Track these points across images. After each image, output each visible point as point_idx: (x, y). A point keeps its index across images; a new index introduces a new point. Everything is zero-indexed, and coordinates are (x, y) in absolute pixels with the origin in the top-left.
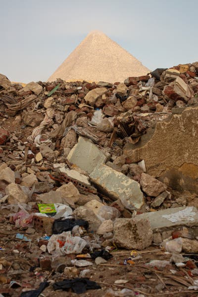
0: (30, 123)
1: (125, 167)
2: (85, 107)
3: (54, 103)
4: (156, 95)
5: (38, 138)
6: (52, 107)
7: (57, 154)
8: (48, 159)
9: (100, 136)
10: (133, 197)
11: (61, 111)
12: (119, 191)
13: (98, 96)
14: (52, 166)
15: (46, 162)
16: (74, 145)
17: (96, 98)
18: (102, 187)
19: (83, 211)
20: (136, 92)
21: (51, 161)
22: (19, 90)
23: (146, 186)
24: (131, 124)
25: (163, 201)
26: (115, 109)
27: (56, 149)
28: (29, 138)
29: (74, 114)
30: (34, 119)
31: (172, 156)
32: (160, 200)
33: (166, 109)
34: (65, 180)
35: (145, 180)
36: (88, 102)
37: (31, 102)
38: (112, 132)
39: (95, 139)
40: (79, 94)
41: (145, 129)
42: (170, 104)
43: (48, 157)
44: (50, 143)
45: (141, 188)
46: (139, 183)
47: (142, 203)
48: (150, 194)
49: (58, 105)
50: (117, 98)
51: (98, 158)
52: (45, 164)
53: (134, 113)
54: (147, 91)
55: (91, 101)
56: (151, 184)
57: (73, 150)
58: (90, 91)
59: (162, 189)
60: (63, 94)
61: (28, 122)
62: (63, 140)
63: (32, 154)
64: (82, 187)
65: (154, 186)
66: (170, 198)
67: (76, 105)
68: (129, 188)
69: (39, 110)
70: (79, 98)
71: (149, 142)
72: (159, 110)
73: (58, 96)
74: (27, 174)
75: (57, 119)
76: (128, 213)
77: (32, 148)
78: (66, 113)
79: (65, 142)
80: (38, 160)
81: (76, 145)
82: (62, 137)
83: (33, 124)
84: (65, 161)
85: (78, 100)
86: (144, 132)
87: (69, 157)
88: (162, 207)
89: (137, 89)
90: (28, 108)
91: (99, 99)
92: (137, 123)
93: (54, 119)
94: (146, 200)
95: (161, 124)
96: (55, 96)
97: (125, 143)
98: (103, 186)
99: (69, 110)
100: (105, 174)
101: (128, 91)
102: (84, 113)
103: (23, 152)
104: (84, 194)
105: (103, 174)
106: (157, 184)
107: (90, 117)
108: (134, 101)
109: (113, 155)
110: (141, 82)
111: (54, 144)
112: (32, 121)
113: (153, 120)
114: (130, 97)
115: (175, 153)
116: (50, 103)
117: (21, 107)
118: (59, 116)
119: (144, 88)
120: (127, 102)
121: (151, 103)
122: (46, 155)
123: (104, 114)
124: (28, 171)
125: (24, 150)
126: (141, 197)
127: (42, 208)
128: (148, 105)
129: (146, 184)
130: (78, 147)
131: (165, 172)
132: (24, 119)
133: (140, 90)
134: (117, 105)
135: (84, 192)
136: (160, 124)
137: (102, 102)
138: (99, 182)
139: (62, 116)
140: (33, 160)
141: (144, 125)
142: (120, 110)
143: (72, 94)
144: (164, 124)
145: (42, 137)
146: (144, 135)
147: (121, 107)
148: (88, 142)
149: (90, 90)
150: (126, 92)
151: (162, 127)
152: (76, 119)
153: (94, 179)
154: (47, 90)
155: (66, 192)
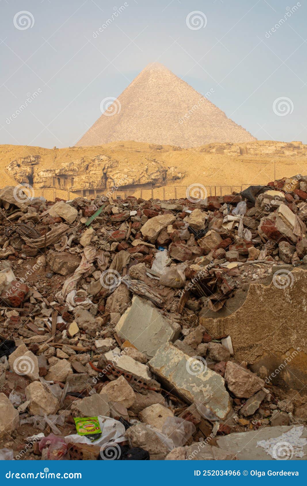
0: (60, 269)
1: (202, 347)
2: (141, 245)
3: (96, 238)
4: (249, 228)
5: (71, 296)
6: (93, 243)
7: (100, 323)
8: (87, 331)
9: (165, 294)
10: (215, 400)
11: (105, 251)
12: (194, 389)
13: (162, 227)
14: (94, 344)
15: (84, 337)
16: (126, 309)
17: (158, 230)
18: (169, 382)
19: (141, 434)
20: (218, 223)
21: (92, 336)
22: (42, 212)
23: (234, 383)
24: (212, 282)
25: (258, 406)
26: (187, 251)
27: (98, 313)
28: (59, 295)
29: (125, 256)
30: (65, 263)
31: (272, 335)
32: (253, 404)
33: (263, 254)
34: (114, 372)
35: (232, 374)
36: (147, 237)
37: (60, 235)
38: (182, 288)
39: (158, 300)
40: (133, 222)
41: (232, 291)
42: (269, 245)
43: (87, 328)
44: (90, 304)
45: (226, 385)
46: (223, 376)
47: (228, 409)
48: (239, 395)
49: (101, 242)
50: (191, 233)
51: (162, 332)
52: (83, 340)
53: (216, 261)
54: (236, 222)
55: (151, 235)
56: (240, 380)
57: (124, 316)
58: (149, 220)
59: (257, 388)
60: (108, 222)
61: (56, 268)
62: (109, 300)
63: (63, 324)
64: (138, 384)
65: (245, 383)
66: (269, 399)
67: (129, 242)
68: (208, 386)
69: (72, 249)
70: (133, 230)
71: (239, 310)
72: (253, 256)
73: (101, 224)
74: (56, 359)
75: (100, 264)
76: (207, 426)
77: (63, 313)
78: (113, 255)
79: (111, 304)
80: (72, 334)
81: (129, 309)
82: (108, 295)
83: (64, 272)
84: (113, 335)
85: (132, 234)
86: (231, 295)
87: (118, 328)
88: (258, 415)
89: (220, 217)
90: (55, 245)
91: (163, 233)
92: (221, 280)
93: (95, 263)
94: (234, 405)
95: (256, 288)
96: (97, 225)
97: (202, 306)
98: (169, 380)
99: (117, 250)
100: (173, 361)
101: (206, 220)
102: (141, 254)
103: (49, 320)
104: (141, 393)
105: (168, 360)
106: (250, 380)
107: (149, 263)
108: (217, 239)
109: (184, 327)
110: (225, 205)
111: (96, 306)
112: (62, 267)
113: (245, 276)
114: (209, 232)
115: (277, 332)
116: (89, 239)
117: (45, 244)
118: (102, 260)
119: (230, 217)
120: (205, 240)
121: (242, 245)
122: (85, 325)
123: (171, 257)
124: (58, 355)
125: (51, 316)
126: (226, 399)
127: (80, 424)
128: (237, 247)
129: (234, 381)
130: (131, 313)
131: (262, 358)
132: (51, 263)
133: (225, 220)
134: (189, 243)
135: (142, 390)
136: (254, 286)
137: (168, 238)
138: (163, 373)
139: (107, 260)
140: (65, 332)
141: (230, 284)
142: (194, 252)
143: (122, 222)
144: (260, 288)
145: (78, 294)
146: (231, 299)
147: (196, 247)
148: (147, 305)
149: (149, 218)
150: (204, 222)
151: (258, 292)
152: (128, 266)
153: (156, 367)
154: (84, 216)
155: (115, 394)
